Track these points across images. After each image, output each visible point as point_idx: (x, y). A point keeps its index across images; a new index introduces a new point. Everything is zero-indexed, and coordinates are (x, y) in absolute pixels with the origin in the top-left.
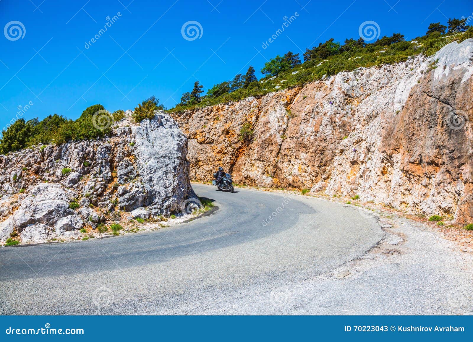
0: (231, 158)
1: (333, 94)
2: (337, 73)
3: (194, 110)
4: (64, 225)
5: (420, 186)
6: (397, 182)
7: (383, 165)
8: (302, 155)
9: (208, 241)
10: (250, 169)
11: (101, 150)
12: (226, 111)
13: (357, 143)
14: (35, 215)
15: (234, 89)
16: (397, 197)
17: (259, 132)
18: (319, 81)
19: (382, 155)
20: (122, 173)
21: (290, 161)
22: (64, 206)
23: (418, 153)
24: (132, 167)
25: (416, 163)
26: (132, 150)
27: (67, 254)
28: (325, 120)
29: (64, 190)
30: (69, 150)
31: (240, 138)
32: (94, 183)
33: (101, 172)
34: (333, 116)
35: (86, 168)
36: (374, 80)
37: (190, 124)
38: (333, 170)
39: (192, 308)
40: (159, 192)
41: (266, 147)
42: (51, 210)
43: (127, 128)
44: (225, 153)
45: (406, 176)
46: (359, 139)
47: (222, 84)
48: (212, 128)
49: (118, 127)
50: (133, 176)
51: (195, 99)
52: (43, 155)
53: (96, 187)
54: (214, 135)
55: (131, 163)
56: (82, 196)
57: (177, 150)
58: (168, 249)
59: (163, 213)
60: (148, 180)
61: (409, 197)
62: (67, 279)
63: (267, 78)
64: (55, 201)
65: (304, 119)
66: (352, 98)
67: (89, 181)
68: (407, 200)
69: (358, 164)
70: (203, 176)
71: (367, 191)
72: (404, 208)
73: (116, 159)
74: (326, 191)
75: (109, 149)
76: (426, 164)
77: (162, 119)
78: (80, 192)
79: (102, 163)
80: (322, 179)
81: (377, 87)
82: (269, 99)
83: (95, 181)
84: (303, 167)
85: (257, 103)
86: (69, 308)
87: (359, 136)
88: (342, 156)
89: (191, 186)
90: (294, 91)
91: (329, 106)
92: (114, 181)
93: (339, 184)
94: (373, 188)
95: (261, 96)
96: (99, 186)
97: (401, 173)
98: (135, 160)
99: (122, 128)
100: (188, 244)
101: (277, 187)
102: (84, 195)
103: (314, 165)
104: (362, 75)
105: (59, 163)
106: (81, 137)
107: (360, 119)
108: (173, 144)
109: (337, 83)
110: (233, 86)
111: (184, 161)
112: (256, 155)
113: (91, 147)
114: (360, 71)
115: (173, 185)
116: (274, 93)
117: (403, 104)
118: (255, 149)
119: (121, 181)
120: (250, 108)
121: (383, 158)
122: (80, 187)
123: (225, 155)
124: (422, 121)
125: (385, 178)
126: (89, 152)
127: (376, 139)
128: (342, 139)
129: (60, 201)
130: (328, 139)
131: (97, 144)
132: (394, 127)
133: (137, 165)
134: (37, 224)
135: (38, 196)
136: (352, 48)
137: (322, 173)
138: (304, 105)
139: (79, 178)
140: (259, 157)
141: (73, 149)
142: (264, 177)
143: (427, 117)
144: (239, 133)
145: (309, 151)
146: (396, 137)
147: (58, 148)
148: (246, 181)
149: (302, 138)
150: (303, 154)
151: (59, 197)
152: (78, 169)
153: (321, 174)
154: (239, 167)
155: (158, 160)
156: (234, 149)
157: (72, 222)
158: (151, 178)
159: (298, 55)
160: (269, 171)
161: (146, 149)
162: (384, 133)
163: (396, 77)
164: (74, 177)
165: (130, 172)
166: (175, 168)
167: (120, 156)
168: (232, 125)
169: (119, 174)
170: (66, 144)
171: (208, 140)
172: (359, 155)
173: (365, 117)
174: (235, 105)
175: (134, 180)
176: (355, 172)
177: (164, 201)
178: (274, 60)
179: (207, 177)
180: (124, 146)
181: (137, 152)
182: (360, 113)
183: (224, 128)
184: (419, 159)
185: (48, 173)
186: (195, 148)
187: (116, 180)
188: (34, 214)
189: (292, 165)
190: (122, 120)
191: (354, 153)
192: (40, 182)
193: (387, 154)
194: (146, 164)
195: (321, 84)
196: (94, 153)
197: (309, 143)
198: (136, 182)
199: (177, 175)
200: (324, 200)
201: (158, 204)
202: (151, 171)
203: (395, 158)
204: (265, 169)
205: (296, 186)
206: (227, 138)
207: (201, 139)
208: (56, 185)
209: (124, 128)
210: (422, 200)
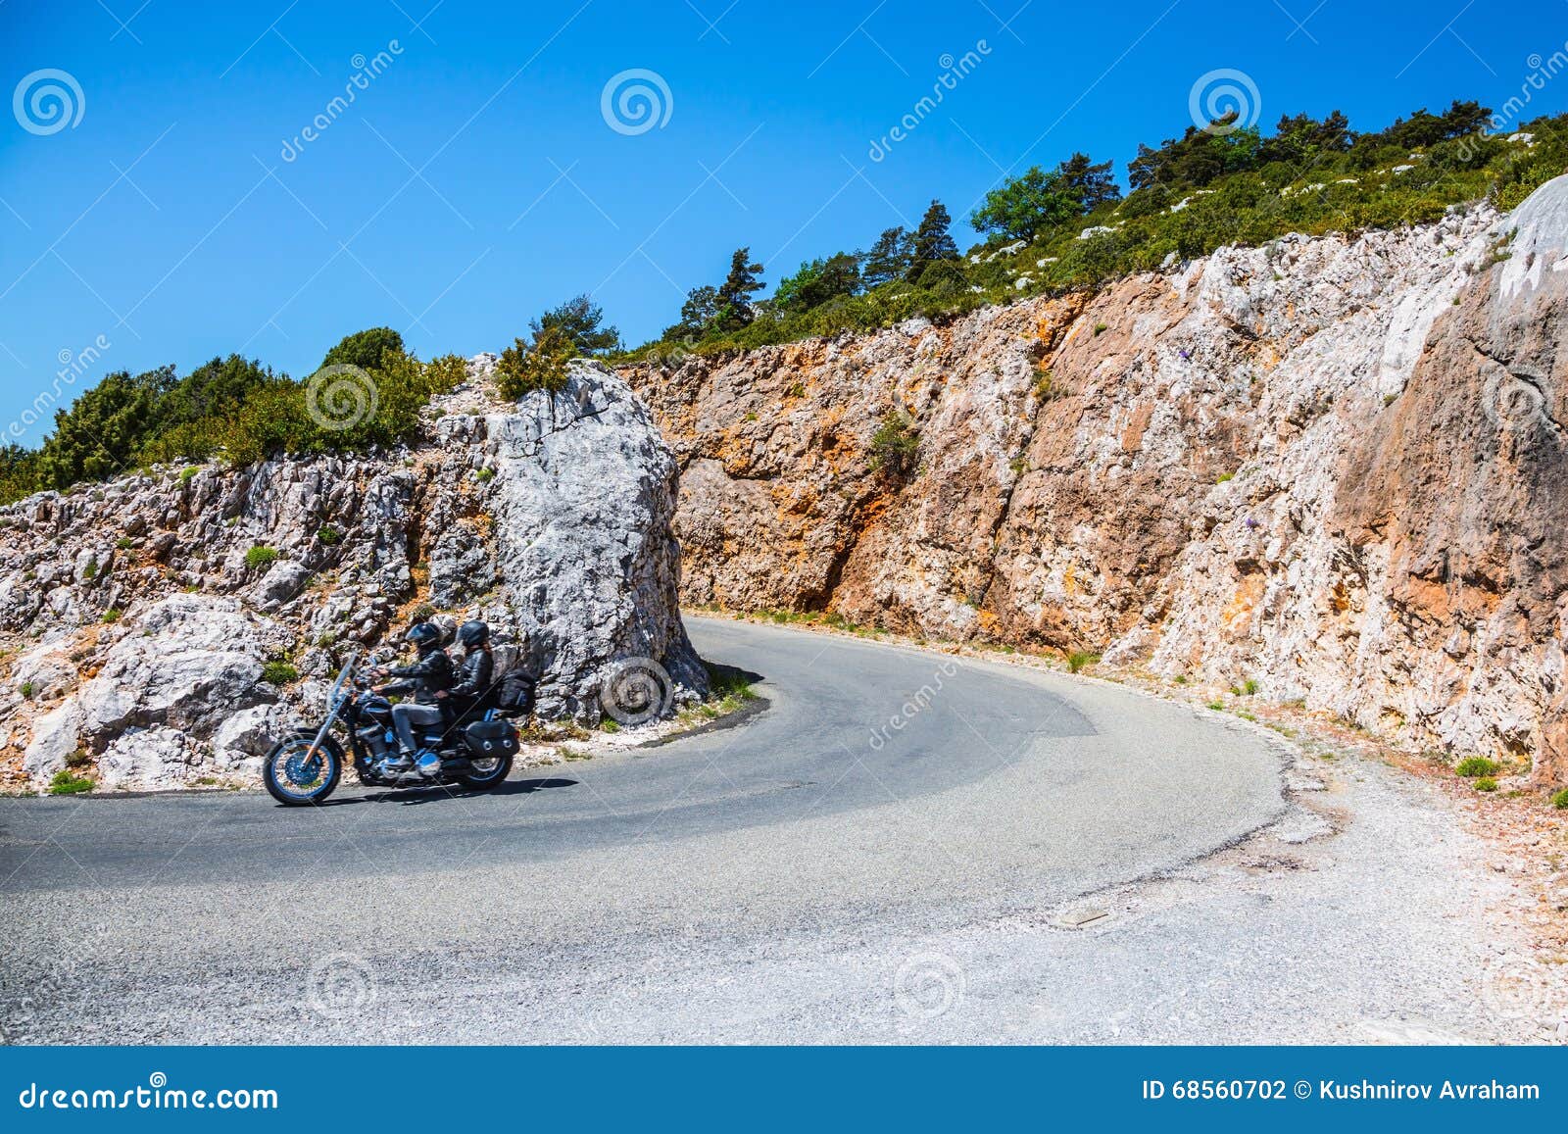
0: (836, 530)
1: (1191, 324)
2: (1211, 252)
3: (717, 357)
4: (243, 734)
5: (1439, 656)
6: (1373, 640)
7: (1337, 577)
8: (1078, 533)
9: (706, 807)
10: (901, 574)
11: (380, 491)
12: (829, 365)
13: (1262, 499)
14: (151, 699)
15: (873, 281)
16: (1371, 691)
17: (938, 446)
18: (1152, 274)
19: (1334, 545)
20: (445, 571)
21: (1037, 551)
22: (248, 673)
23: (1438, 544)
24: (480, 552)
25: (1430, 576)
26: (486, 494)
27: (248, 826)
28: (1163, 413)
29: (251, 620)
30: (276, 486)
31: (873, 460)
32: (349, 600)
33: (376, 564)
34: (1189, 401)
35: (326, 549)
36: (1332, 283)
37: (700, 405)
38: (1179, 590)
39: (597, 979)
40: (567, 640)
41: (959, 500)
42: (204, 683)
43: (474, 417)
44: (818, 514)
45: (1401, 620)
46: (1267, 484)
47: (831, 261)
48: (777, 422)
49: (442, 413)
50: (481, 582)
51: (730, 312)
52: (187, 498)
53: (356, 615)
54: (782, 447)
55: (478, 537)
56: (309, 642)
57: (638, 501)
58: (574, 824)
59: (575, 711)
60: (532, 598)
61: (1409, 691)
62: (245, 892)
63: (991, 247)
64: (219, 654)
65: (1092, 407)
66: (1257, 339)
67: (334, 593)
68: (1402, 702)
69: (1261, 570)
70: (735, 593)
71: (1282, 668)
72: (1394, 730)
73: (431, 523)
74: (1151, 663)
75: (407, 488)
76: (1459, 581)
77: (593, 390)
78: (303, 629)
79: (380, 532)
80: (1143, 620)
81: (1342, 305)
82: (978, 329)
83: (355, 594)
84: (1081, 574)
85: (937, 340)
86: (245, 964)
87: (1268, 472)
88: (1211, 543)
89: (681, 625)
90: (1065, 303)
91: (1176, 366)
92: (416, 596)
93: (1195, 637)
94: (1305, 656)
95: (954, 317)
96: (367, 610)
97: (1386, 608)
98: (494, 527)
99: (457, 417)
100: (636, 812)
101: (993, 642)
102: (316, 640)
103: (1116, 569)
104: (1293, 260)
105: (237, 530)
106: (318, 445)
107: (1274, 414)
108: (627, 477)
109: (1207, 284)
110: (871, 271)
111: (661, 538)
112: (922, 523)
113: (349, 479)
114: (1289, 245)
115: (614, 619)
116: (997, 310)
117: (1408, 375)
118: (919, 506)
119: (442, 597)
120: (912, 360)
121: (1336, 556)
122: (304, 613)
123: (817, 521)
124: (1457, 437)
125: (1340, 623)
126: (340, 494)
127: (1320, 486)
128: (1214, 482)
129: (233, 654)
130: (1168, 480)
131: (368, 470)
132: (1373, 449)
133: (497, 547)
134: (155, 728)
135: (165, 634)
136: (1303, 151)
137: (1144, 599)
138: (1094, 355)
139: (303, 581)
140: (931, 534)
141: (286, 484)
142: (949, 603)
143: (1471, 422)
144: (869, 444)
145: (1101, 518)
146: (1379, 484)
147: (239, 477)
148: (886, 614)
149: (1081, 472)
150: (1081, 527)
151: (232, 641)
152: (301, 551)
153: (1142, 603)
154: (865, 563)
155: (571, 532)
156: (849, 500)
157: (268, 728)
158: (543, 590)
159: (1107, 167)
160: (966, 582)
161: (532, 493)
162: (1344, 468)
163: (1402, 275)
164: (288, 578)
165: (474, 569)
166: (625, 562)
167: (442, 514)
168: (845, 416)
169: (434, 574)
170: (265, 464)
171: (760, 466)
172: (1264, 540)
173: (1290, 409)
174: (860, 344)
175: (486, 597)
176: (1249, 601)
177: (582, 671)
178: (1020, 183)
179: (750, 593)
180: (457, 480)
181: (501, 503)
182: (1277, 396)
183: (818, 424)
184: (1441, 564)
185: (202, 561)
186: (713, 490)
187: (426, 593)
188: (148, 694)
189: (1045, 564)
190: (456, 388)
191: (1247, 531)
192: (173, 589)
193: (1349, 543)
194: (529, 543)
195: (1157, 286)
196: (357, 501)
197: (1105, 491)
198: (490, 604)
199: (633, 584)
200: (1140, 691)
201: (559, 679)
202: (544, 569)
203: (1373, 556)
204: (953, 574)
205: (1054, 639)
206: (825, 462)
207: (737, 461)
208: (225, 603)
209: (463, 420)
210: (1443, 705)
